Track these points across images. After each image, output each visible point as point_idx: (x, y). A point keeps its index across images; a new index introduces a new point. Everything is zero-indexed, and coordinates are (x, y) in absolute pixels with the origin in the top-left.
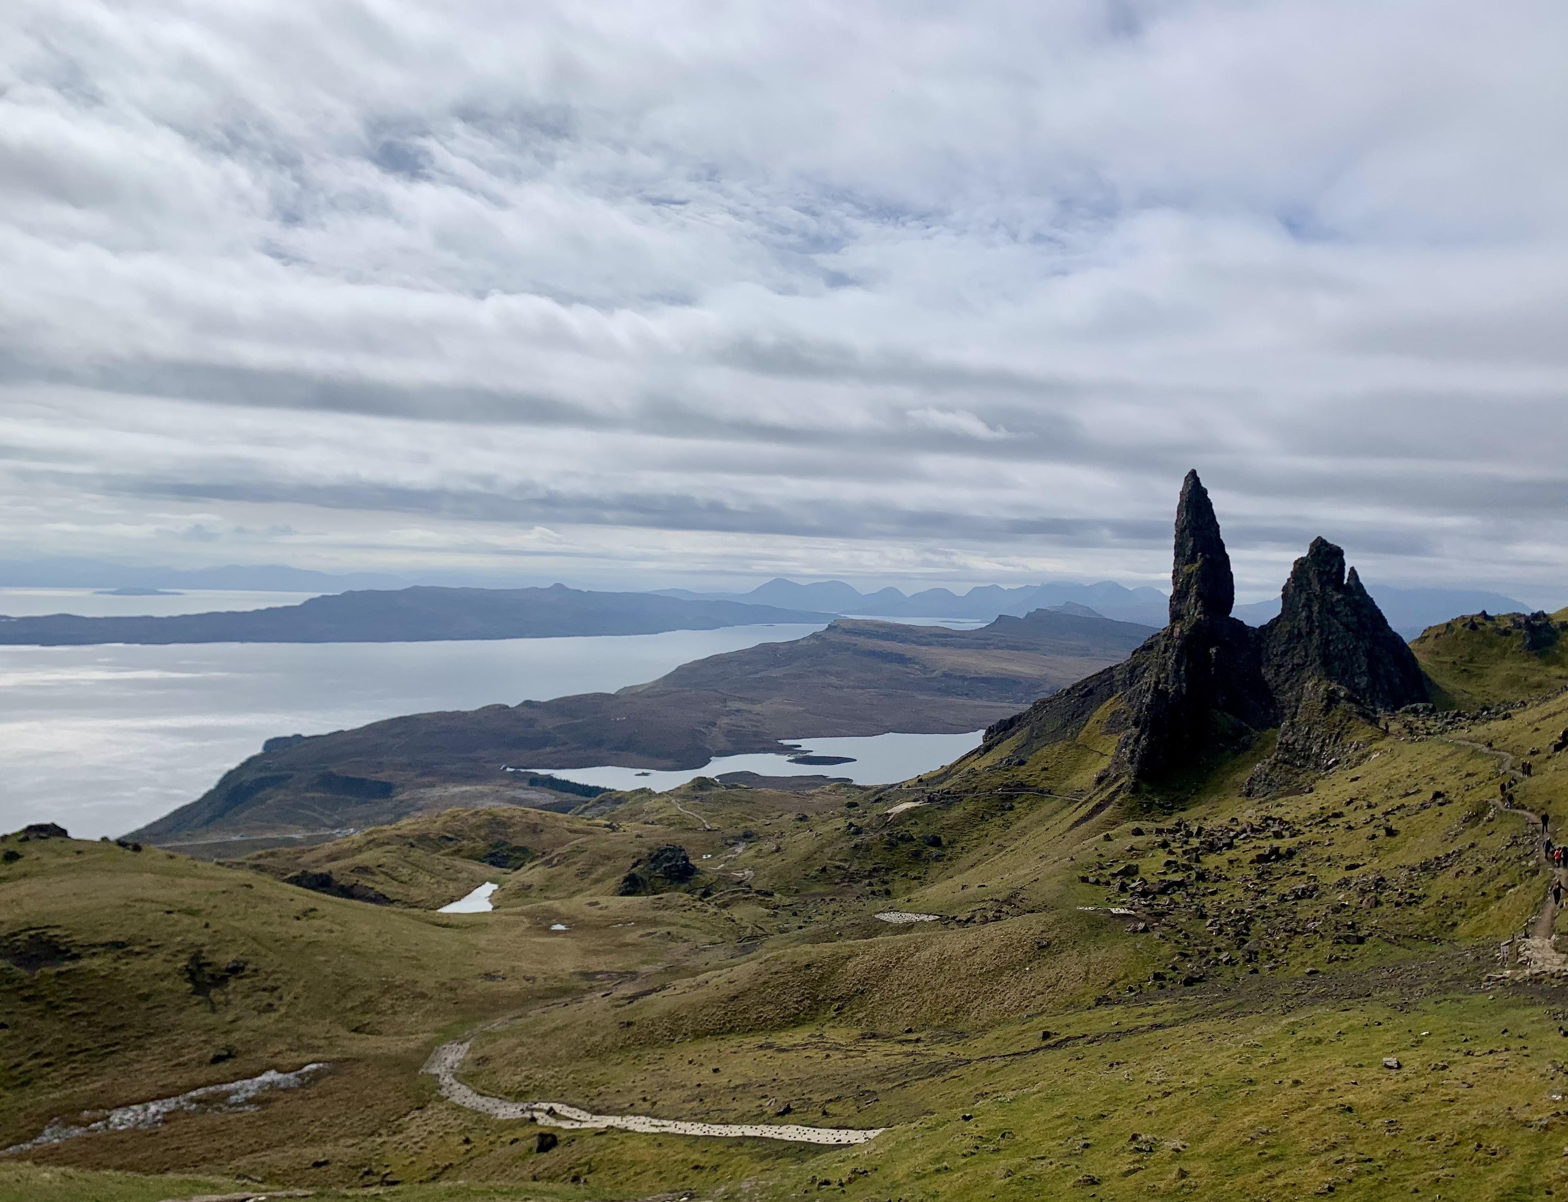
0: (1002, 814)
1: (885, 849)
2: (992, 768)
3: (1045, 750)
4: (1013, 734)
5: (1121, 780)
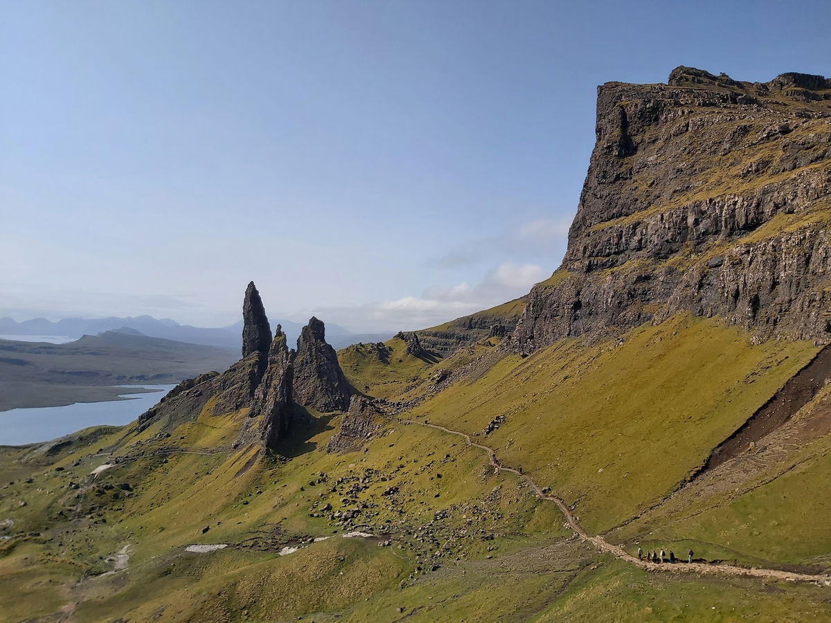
0: (162, 466)
1: (97, 495)
2: (151, 440)
3: (181, 427)
4: (158, 419)
5: (255, 447)
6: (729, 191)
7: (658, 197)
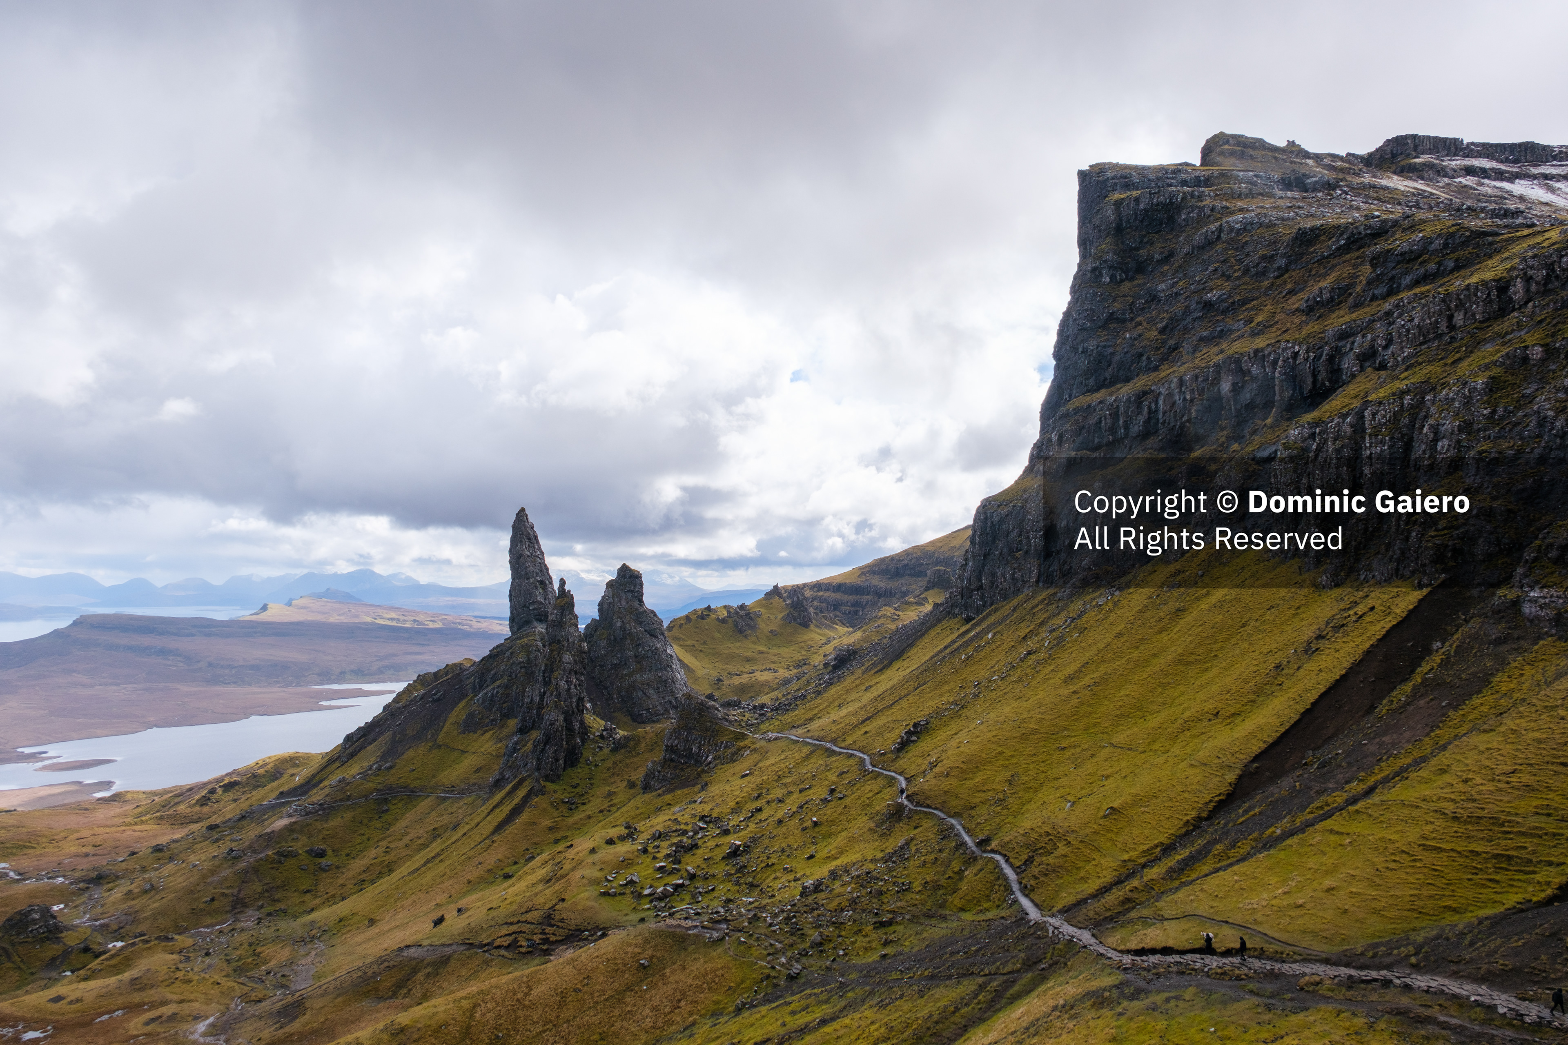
0: (380, 817)
2: (364, 775)
3: (411, 753)
4: (374, 740)
5: (527, 783)
6: (1286, 337)
7: (1175, 349)
